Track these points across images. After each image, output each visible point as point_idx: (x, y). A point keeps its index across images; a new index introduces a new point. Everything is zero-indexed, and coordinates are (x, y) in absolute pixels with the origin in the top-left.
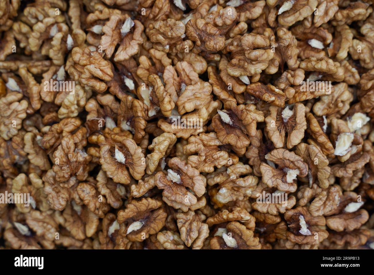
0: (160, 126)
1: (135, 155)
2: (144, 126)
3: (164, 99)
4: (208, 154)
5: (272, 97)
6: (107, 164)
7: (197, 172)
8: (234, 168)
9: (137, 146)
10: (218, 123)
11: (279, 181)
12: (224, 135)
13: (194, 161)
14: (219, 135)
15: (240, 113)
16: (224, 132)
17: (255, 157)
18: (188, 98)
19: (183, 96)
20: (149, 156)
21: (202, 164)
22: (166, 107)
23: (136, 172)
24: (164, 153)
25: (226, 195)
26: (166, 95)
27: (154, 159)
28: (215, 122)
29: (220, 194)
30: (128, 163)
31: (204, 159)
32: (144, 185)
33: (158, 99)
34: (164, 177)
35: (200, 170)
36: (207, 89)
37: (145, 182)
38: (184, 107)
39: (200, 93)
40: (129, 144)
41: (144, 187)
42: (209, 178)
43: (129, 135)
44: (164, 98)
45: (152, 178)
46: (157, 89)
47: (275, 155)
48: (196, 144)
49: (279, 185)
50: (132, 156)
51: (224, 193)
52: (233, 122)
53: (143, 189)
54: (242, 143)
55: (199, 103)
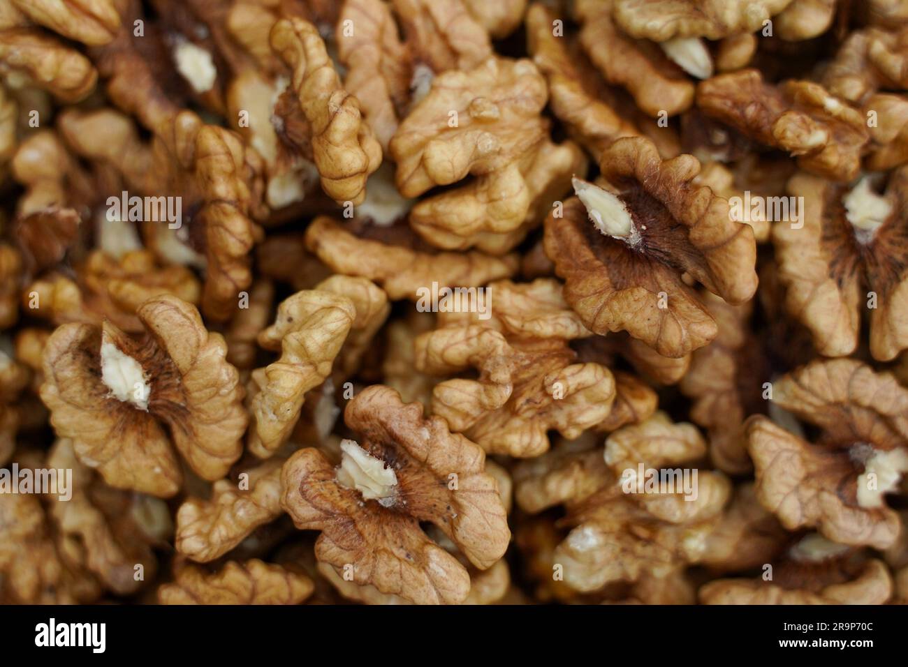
0: (317, 244)
1: (194, 374)
2: (242, 242)
3: (330, 122)
4: (525, 376)
5: (813, 131)
6: (69, 407)
7: (473, 456)
8: (634, 441)
9: (202, 333)
10: (573, 236)
11: (832, 502)
12: (599, 293)
13: (458, 407)
14: (575, 290)
15: (677, 191)
16: (600, 281)
17: (720, 394)
18: (443, 124)
19: (418, 113)
20: (258, 374)
21: (496, 420)
22: (339, 160)
23: (201, 447)
24: (326, 368)
25: (600, 557)
26: (343, 103)
27: (278, 392)
28: (559, 233)
29: (572, 554)
30: (164, 406)
31: (505, 399)
32: (232, 505)
33: (309, 123)
34: (322, 475)
35: (485, 443)
36: (527, 88)
37: (238, 494)
38: (423, 162)
39: (496, 103)
40: (165, 323)
41: (234, 516)
42: (525, 479)
43: (183, 282)
44: (332, 118)
45: (270, 474)
46: (305, 78)
47: (816, 386)
48: (474, 331)
49: (828, 517)
50: (181, 374)
51: (592, 550)
52: (645, 236)
53: (226, 525)
54: (688, 328)
55: (490, 142)
